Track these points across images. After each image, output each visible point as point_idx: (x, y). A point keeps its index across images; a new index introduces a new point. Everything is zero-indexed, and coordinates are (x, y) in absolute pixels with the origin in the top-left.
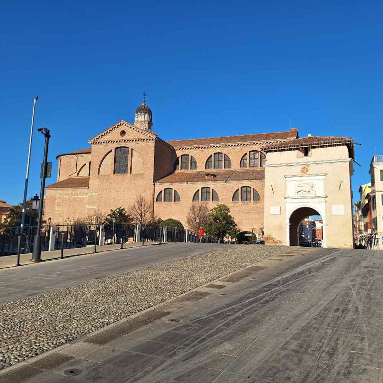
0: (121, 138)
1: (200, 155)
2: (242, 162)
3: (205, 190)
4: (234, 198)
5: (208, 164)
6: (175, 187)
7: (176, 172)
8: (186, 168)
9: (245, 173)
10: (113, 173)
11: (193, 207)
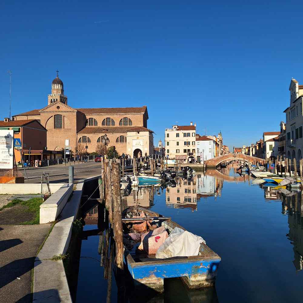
0: (57, 110)
1: (99, 119)
2: (120, 123)
3: (103, 137)
4: (117, 141)
5: (103, 123)
6: (87, 135)
7: (87, 127)
8: (92, 125)
9: (121, 128)
10: (54, 128)
11: (98, 145)
